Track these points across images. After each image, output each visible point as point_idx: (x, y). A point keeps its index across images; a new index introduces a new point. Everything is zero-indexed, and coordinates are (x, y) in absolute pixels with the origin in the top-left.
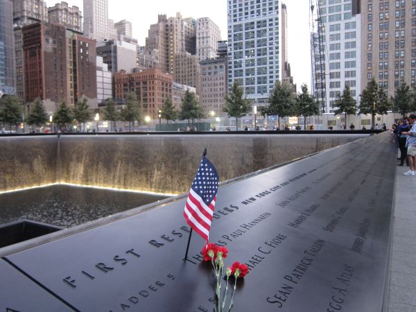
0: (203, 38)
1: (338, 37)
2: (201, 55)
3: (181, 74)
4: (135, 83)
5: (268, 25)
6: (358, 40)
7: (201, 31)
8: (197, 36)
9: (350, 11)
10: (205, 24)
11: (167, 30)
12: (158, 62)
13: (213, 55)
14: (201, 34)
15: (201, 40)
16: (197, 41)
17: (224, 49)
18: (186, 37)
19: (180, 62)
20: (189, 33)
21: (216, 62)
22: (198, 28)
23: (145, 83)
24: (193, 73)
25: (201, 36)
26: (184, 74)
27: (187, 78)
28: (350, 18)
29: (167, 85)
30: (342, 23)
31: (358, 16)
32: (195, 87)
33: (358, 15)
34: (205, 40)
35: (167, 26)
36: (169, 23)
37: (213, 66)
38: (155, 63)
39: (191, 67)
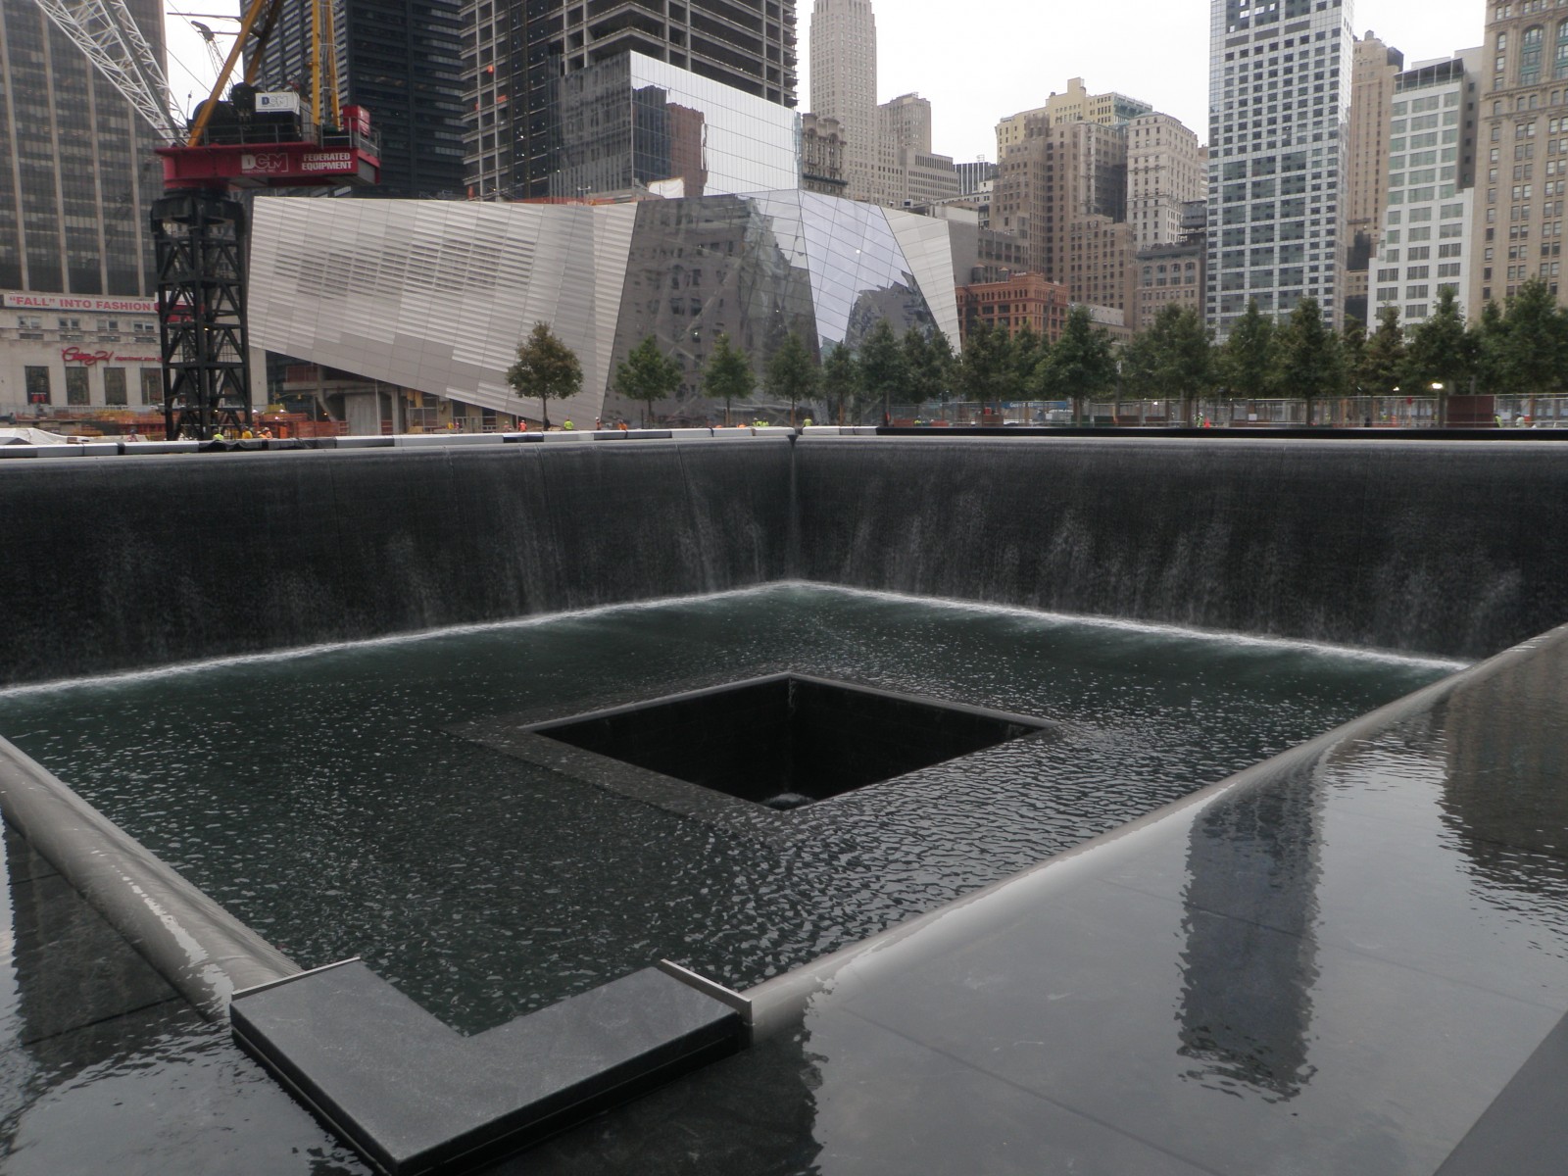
0: (1146, 170)
1: (1425, 233)
2: (1140, 215)
3: (1084, 273)
4: (980, 308)
5: (1308, 188)
6: (1465, 241)
7: (1141, 151)
8: (1131, 165)
9: (1452, 181)
10: (1153, 132)
11: (1050, 157)
12: (1025, 243)
13: (1170, 231)
14: (1141, 160)
15: (1141, 176)
16: (1130, 178)
17: (1199, 222)
18: (1097, 167)
19: (1084, 242)
20: (1106, 153)
21: (1176, 256)
22: (1131, 142)
23: (1005, 308)
24: (1117, 270)
25: (1141, 164)
26: (1092, 273)
27: (1100, 282)
28: (1453, 196)
29: (1054, 310)
30: (1435, 205)
31: (1469, 192)
32: (1121, 306)
33: (1467, 191)
34: (1152, 175)
35: (1050, 146)
36: (1056, 140)
37: (1169, 263)
38: (1018, 248)
39: (1112, 254)
